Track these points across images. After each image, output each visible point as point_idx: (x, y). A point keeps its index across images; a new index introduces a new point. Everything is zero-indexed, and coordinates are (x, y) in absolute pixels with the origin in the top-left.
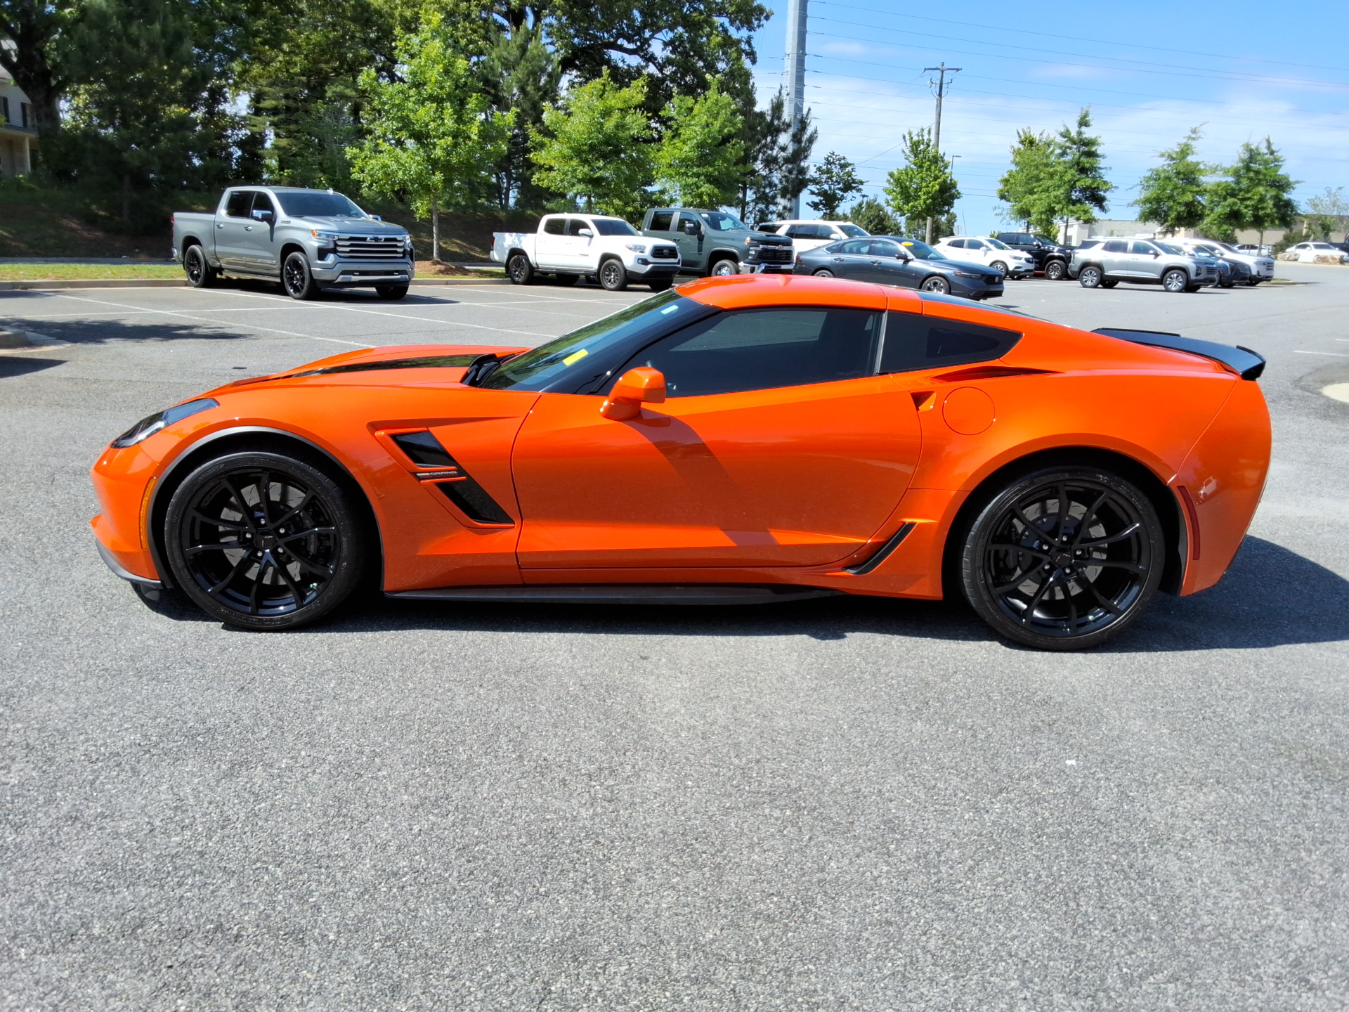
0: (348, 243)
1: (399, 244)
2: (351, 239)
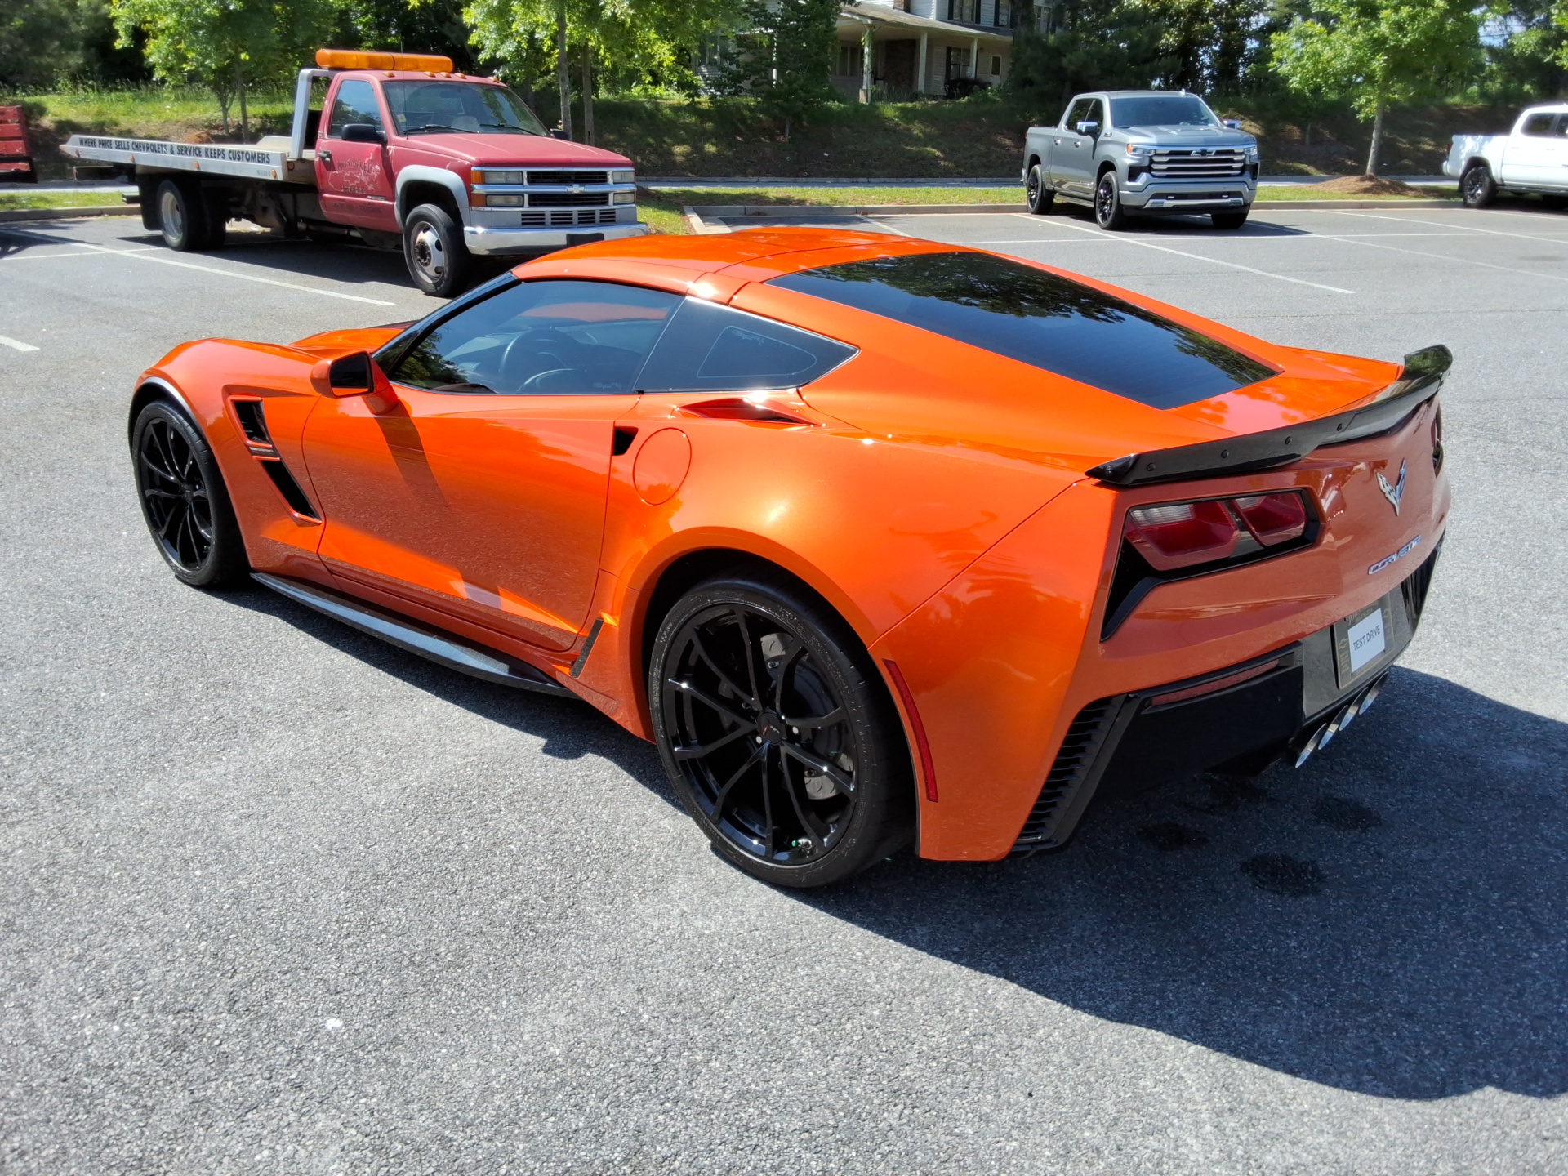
0: (1166, 159)
1: (1236, 158)
2: (1171, 153)
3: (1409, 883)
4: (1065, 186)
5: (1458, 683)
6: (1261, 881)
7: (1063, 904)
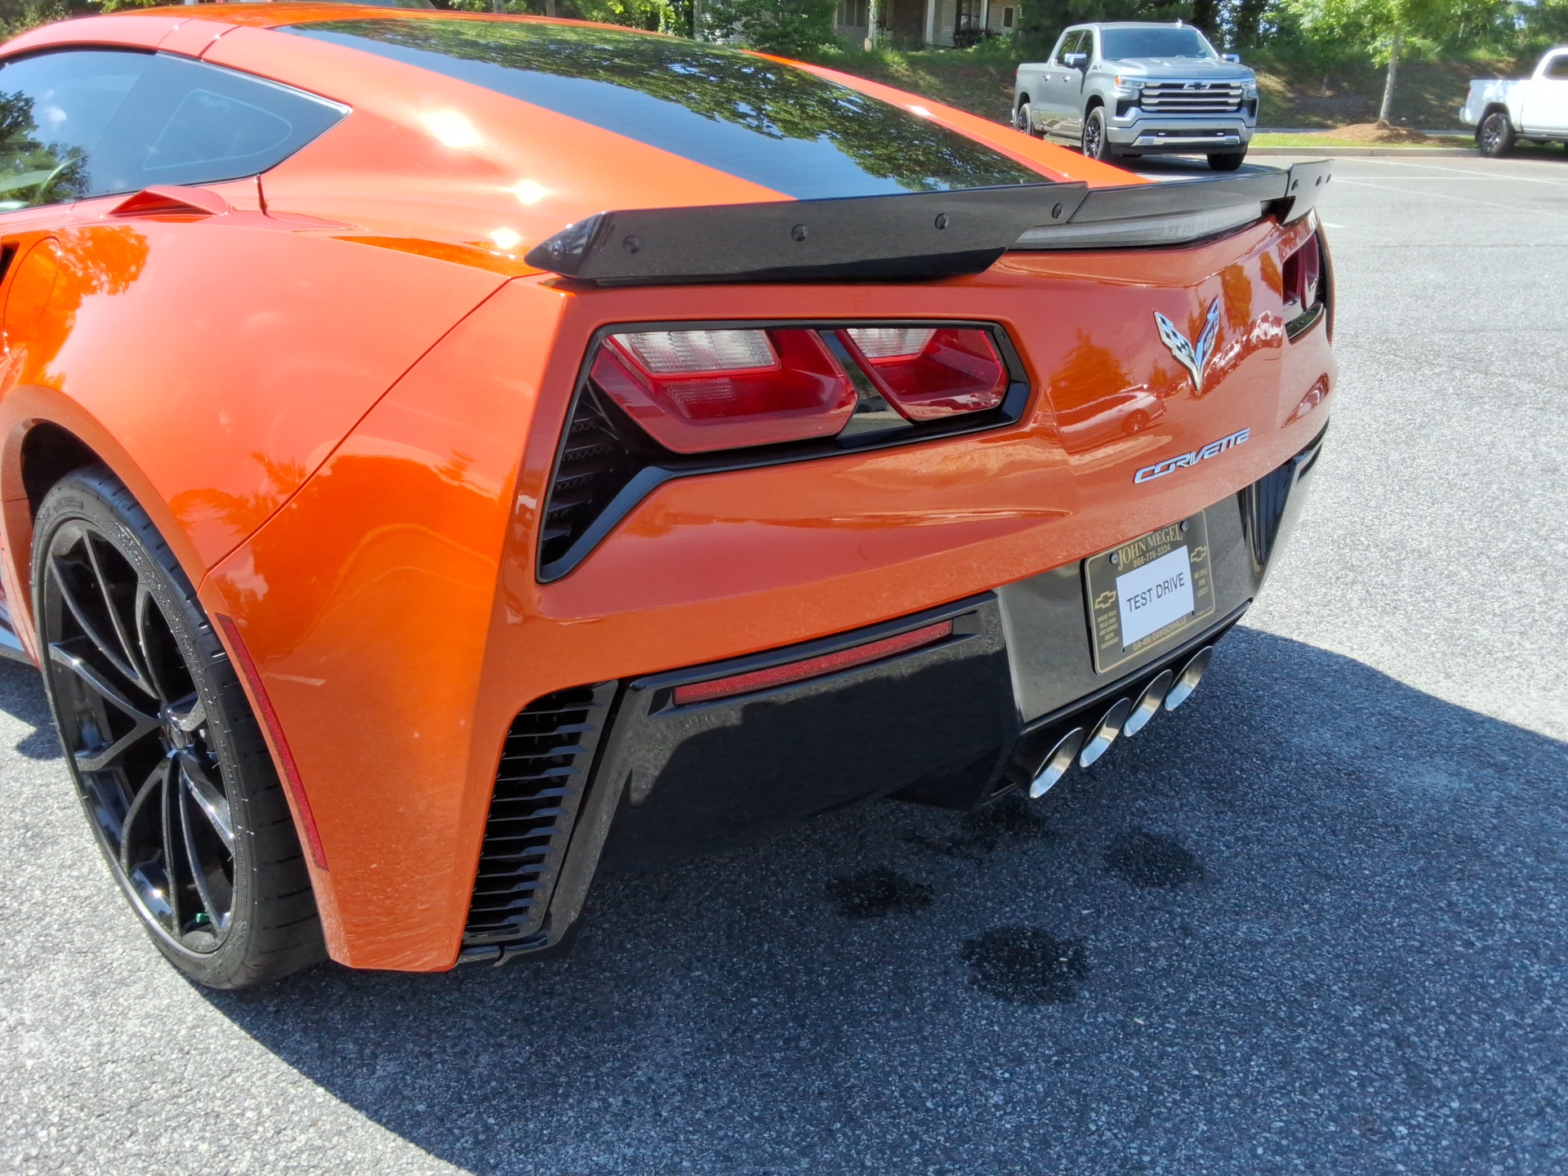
0: (1157, 92)
1: (1232, 92)
2: (1163, 86)
4: (1057, 126)
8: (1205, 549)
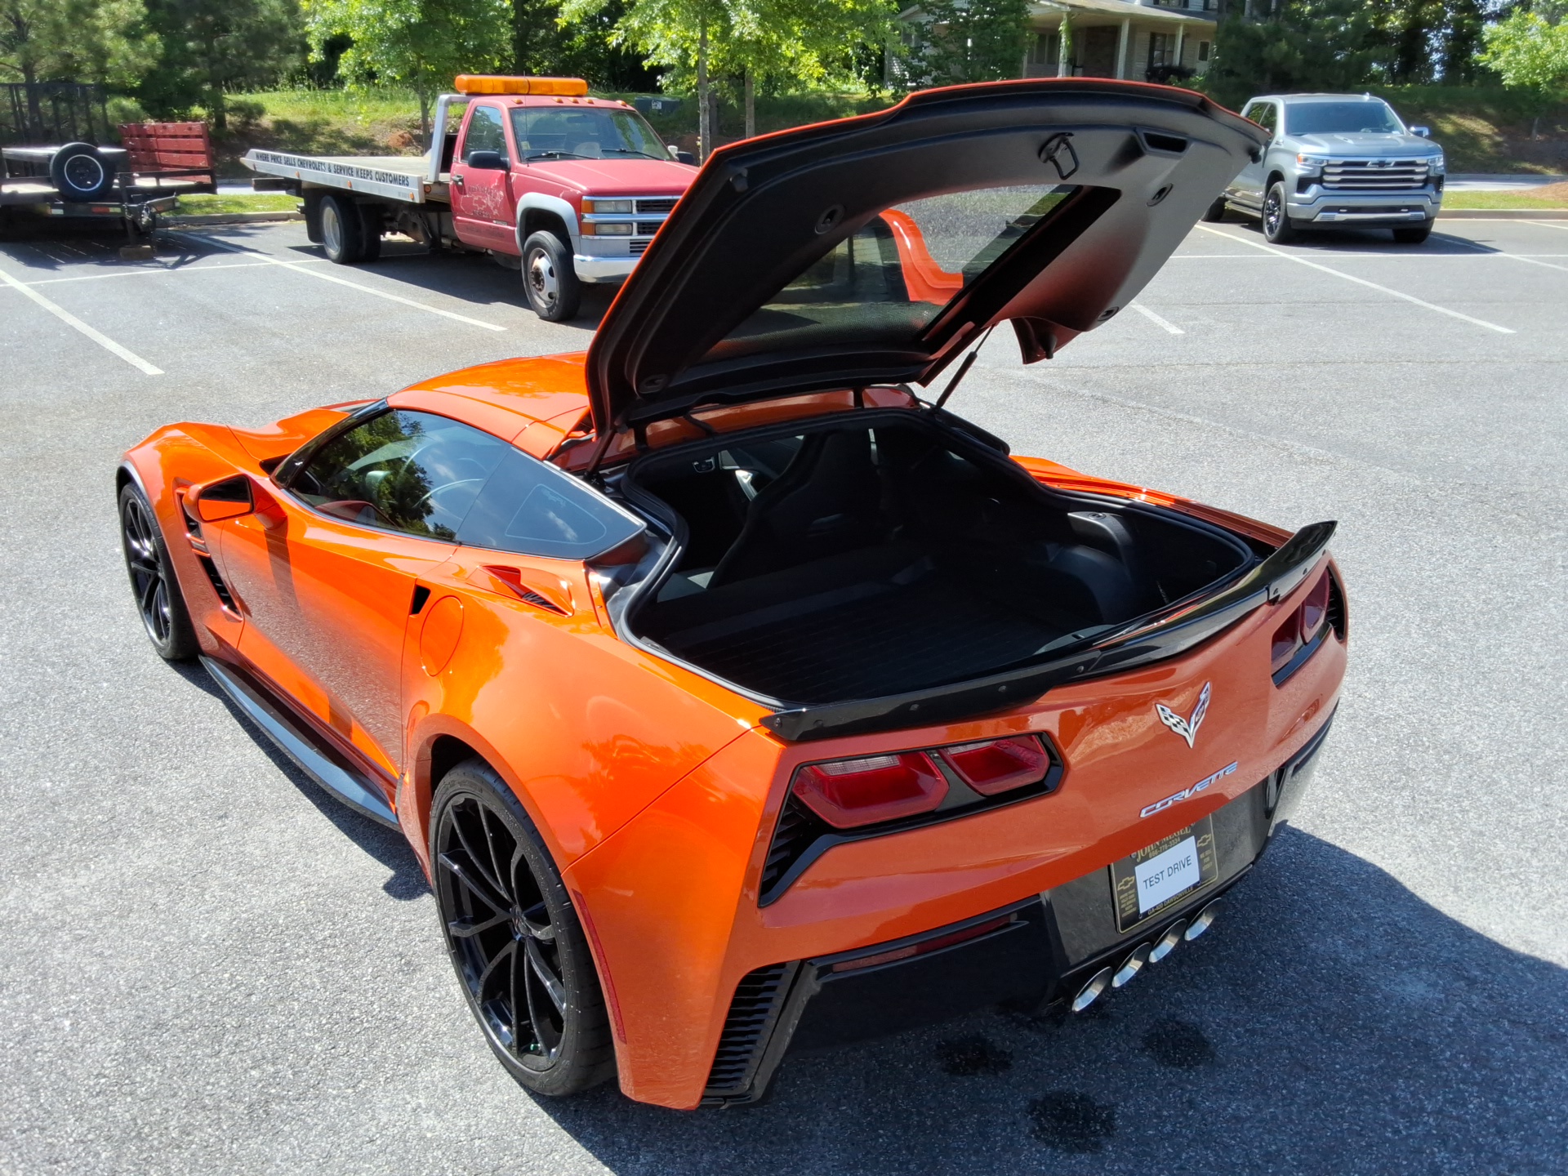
0: (1340, 170)
1: (1418, 170)
2: (1346, 164)
3: (1206, 1148)
4: (1238, 194)
5: (1392, 874)
6: (1043, 1129)
7: (810, 1137)
8: (1210, 837)
